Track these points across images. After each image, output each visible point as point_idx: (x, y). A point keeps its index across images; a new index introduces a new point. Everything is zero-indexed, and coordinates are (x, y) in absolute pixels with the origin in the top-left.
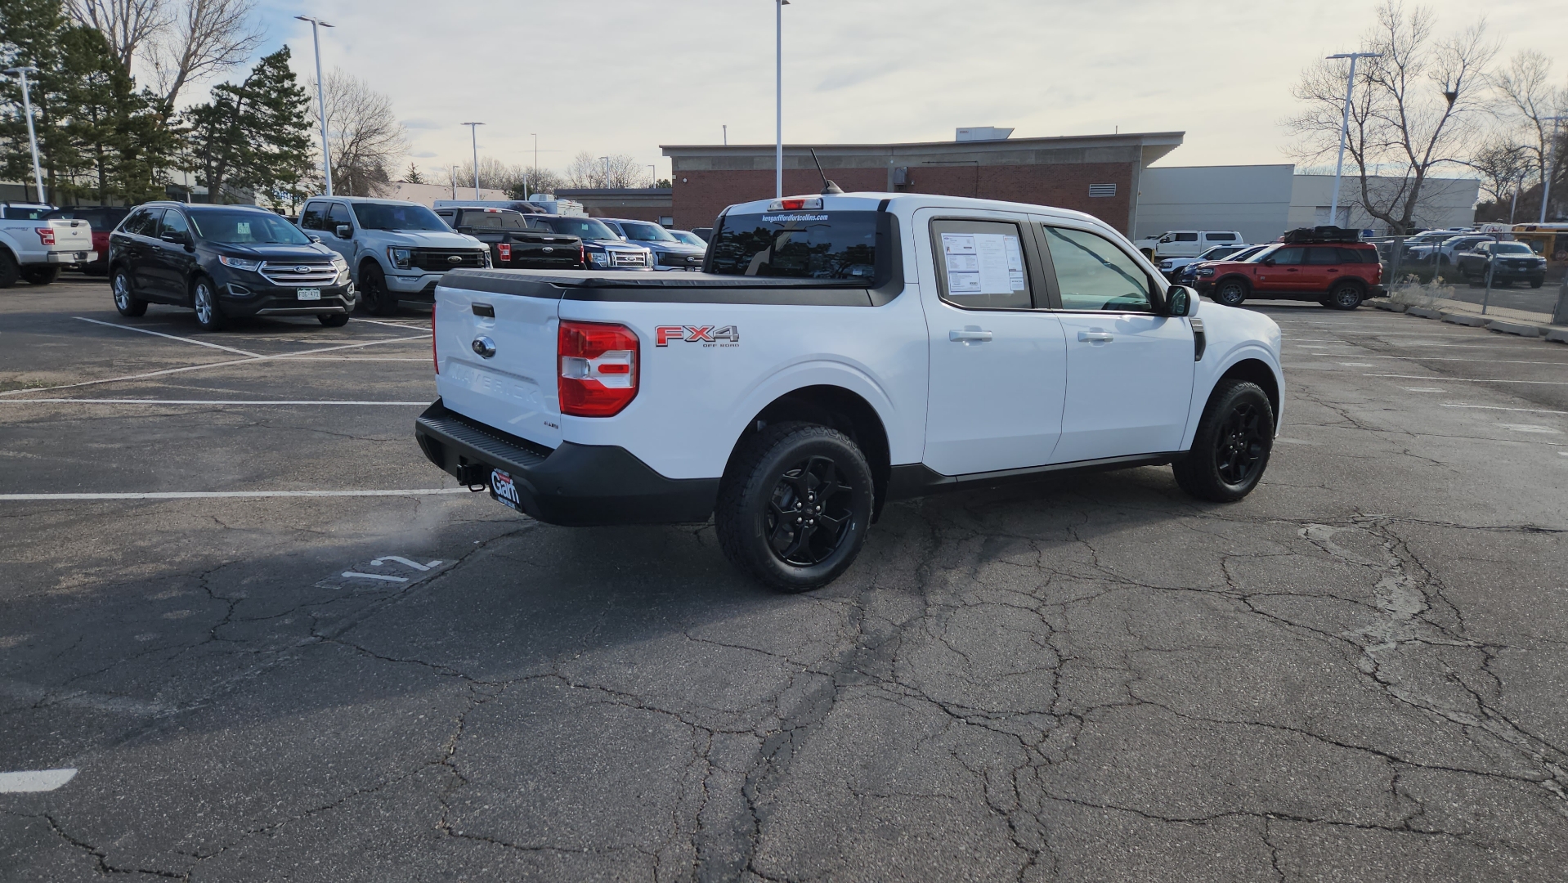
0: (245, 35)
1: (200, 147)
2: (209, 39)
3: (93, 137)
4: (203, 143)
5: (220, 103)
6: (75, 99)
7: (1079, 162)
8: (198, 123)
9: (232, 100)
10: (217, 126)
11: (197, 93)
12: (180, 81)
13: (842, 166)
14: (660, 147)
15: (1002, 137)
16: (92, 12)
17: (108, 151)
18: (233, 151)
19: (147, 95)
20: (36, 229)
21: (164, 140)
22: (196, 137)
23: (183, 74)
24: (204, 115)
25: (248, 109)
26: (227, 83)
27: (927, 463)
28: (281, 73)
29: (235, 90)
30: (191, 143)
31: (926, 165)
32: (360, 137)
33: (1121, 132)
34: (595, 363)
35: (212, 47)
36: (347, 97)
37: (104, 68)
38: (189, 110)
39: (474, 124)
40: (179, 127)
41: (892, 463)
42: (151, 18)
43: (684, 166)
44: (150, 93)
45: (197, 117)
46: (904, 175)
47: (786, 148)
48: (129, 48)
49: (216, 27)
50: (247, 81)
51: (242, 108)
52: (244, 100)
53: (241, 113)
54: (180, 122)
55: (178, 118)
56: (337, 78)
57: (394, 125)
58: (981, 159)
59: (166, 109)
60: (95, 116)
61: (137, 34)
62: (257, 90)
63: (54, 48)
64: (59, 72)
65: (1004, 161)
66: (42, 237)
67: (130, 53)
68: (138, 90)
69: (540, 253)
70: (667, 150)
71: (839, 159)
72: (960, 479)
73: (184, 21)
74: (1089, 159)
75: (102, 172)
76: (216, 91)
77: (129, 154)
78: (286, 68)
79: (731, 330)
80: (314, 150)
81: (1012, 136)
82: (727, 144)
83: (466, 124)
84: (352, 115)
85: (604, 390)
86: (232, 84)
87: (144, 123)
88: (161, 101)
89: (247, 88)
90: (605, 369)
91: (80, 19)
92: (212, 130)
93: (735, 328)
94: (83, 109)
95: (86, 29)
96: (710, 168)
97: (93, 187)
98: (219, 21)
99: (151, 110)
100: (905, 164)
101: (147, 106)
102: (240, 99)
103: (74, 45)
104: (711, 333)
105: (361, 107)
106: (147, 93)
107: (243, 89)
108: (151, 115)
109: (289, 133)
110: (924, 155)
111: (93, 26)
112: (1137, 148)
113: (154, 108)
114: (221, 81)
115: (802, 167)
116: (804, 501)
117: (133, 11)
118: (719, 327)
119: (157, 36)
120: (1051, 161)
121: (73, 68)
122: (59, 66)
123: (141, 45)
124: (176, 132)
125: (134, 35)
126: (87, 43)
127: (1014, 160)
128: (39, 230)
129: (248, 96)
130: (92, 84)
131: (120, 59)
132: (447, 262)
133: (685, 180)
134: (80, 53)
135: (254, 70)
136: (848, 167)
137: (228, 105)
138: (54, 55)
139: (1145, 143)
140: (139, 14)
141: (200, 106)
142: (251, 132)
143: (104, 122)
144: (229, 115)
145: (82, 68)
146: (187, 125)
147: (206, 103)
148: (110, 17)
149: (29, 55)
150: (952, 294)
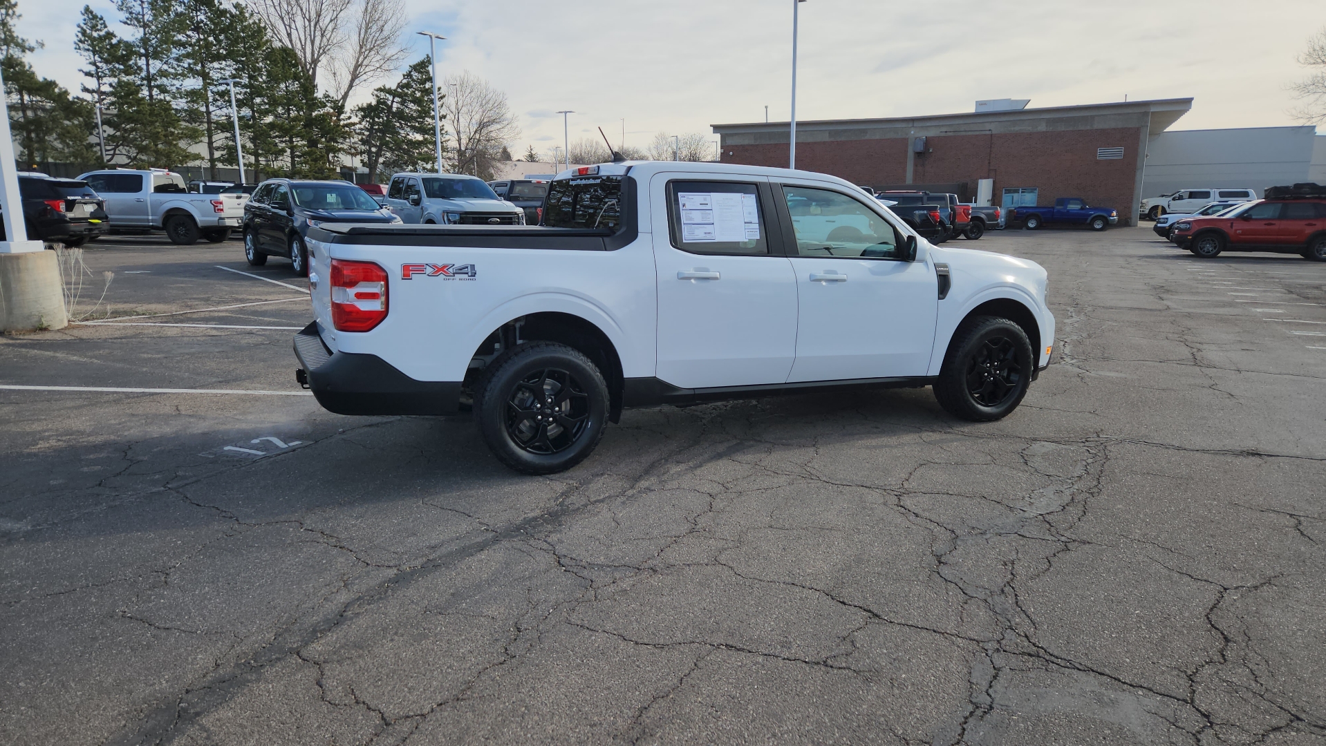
0: (398, 49)
1: (364, 137)
2: (373, 53)
3: (286, 131)
4: (367, 133)
5: (379, 102)
6: (274, 102)
7: (1089, 128)
8: (364, 117)
9: (388, 99)
10: (376, 120)
11: (363, 96)
12: (351, 86)
13: (868, 137)
14: (711, 126)
15: (1019, 107)
16: (289, 35)
17: (298, 142)
18: (387, 139)
19: (326, 97)
20: (211, 201)
21: (336, 132)
22: (362, 129)
23: (352, 81)
24: (368, 111)
25: (399, 106)
26: (384, 86)
27: (661, 377)
28: (424, 77)
29: (389, 91)
30: (358, 134)
31: (944, 134)
32: (482, 126)
33: (1129, 100)
34: (352, 292)
35: (374, 60)
36: (473, 94)
37: (296, 77)
38: (357, 108)
39: (566, 113)
40: (349, 121)
41: (625, 376)
42: (332, 38)
43: (730, 142)
44: (328, 96)
45: (363, 113)
46: (922, 143)
47: (799, 124)
48: (315, 62)
49: (378, 42)
50: (399, 84)
51: (395, 105)
52: (397, 99)
53: (394, 109)
54: (350, 118)
55: (348, 115)
56: (466, 79)
57: (509, 115)
58: (994, 127)
59: (339, 109)
60: (289, 114)
61: (321, 51)
62: (406, 91)
63: (261, 64)
64: (264, 82)
65: (1017, 128)
66: (215, 207)
67: (315, 66)
68: (319, 94)
70: (717, 128)
71: (865, 131)
72: (697, 392)
73: (355, 39)
74: (1098, 125)
75: (293, 157)
76: (376, 92)
77: (313, 143)
78: (428, 72)
79: (469, 268)
80: (447, 137)
81: (1028, 107)
82: (768, 122)
83: (560, 112)
84: (477, 109)
85: (358, 311)
86: (387, 87)
87: (323, 119)
88: (335, 102)
89: (399, 90)
90: (360, 296)
91: (281, 41)
92: (372, 124)
93: (473, 266)
94: (280, 110)
95: (284, 50)
96: (752, 142)
97: (285, 169)
98: (379, 38)
99: (328, 109)
100: (923, 134)
101: (326, 106)
102: (394, 98)
103: (275, 61)
104: (451, 270)
105: (484, 102)
106: (326, 96)
107: (395, 90)
108: (328, 113)
109: (429, 124)
110: (942, 126)
111: (290, 47)
112: (1146, 114)
113: (331, 108)
114: (380, 85)
115: (832, 139)
116: (543, 403)
117: (318, 33)
118: (458, 264)
119: (335, 52)
120: (1061, 128)
121: (274, 79)
122: (264, 77)
123: (324, 60)
124: (347, 125)
125: (319, 52)
126: (284, 60)
127: (1026, 128)
128: (212, 202)
129: (399, 95)
130: (287, 91)
131: (308, 71)
133: (731, 153)
134: (279, 67)
135: (404, 76)
136: (873, 138)
137: (384, 103)
138: (260, 70)
139: (1153, 109)
140: (322, 35)
141: (365, 105)
142: (401, 124)
143: (296, 119)
144: (386, 111)
145: (279, 79)
146: (354, 119)
147: (369, 102)
148: (303, 39)
149: (243, 70)
150: (684, 241)
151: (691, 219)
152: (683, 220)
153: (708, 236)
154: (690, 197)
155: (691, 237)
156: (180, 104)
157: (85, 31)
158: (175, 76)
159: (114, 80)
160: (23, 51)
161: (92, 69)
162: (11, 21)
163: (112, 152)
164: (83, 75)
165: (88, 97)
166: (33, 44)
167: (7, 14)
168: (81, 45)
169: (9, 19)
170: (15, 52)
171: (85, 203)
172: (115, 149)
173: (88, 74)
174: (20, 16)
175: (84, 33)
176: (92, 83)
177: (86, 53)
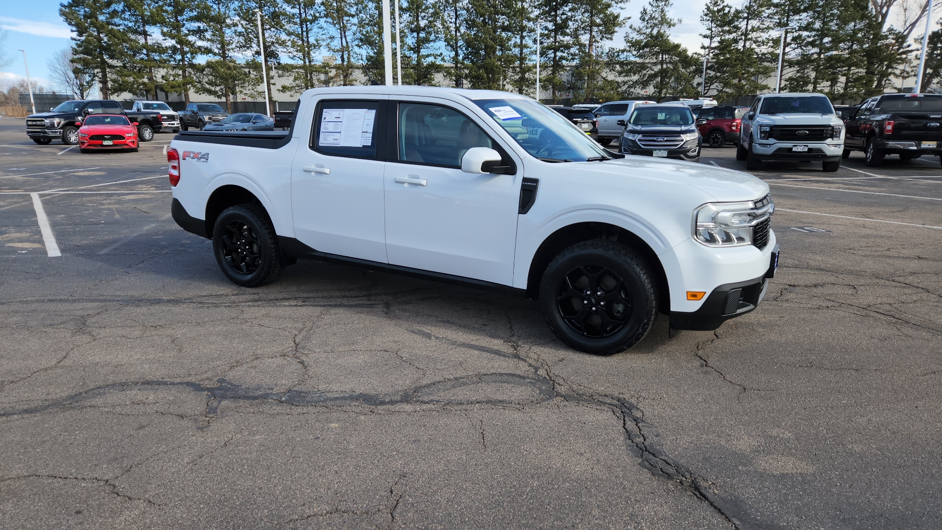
12: (920, 18)
23: (922, 13)
24: (933, 38)
40: (907, 49)
44: (892, 30)
54: (911, 45)
55: (910, 43)
59: (902, 39)
68: (885, 29)
69: (925, 128)
72: (327, 256)
79: (207, 155)
87: (883, 49)
88: (899, 33)
99: (891, 40)
101: (888, 38)
104: (199, 156)
106: (891, 30)
108: (889, 44)
113: (893, 39)
124: (904, 53)
130: (853, 30)
132: (795, 135)
141: (931, 33)
143: (855, 52)
145: (846, 21)
146: (916, 46)
147: (935, 30)
149: (818, 18)
150: (320, 145)
151: (327, 129)
152: (322, 129)
153: (335, 142)
154: (330, 112)
155: (324, 142)
156: (764, 49)
157: (709, 7)
158: (763, 30)
159: (719, 39)
160: (670, 27)
161: (708, 33)
162: (666, 9)
163: (708, 88)
164: (701, 37)
165: (702, 52)
166: (676, 21)
167: (665, 5)
168: (705, 17)
169: (665, 7)
170: (664, 29)
171: (584, 123)
172: (710, 86)
173: (705, 36)
174: (672, 5)
175: (708, 9)
176: (707, 42)
177: (707, 23)
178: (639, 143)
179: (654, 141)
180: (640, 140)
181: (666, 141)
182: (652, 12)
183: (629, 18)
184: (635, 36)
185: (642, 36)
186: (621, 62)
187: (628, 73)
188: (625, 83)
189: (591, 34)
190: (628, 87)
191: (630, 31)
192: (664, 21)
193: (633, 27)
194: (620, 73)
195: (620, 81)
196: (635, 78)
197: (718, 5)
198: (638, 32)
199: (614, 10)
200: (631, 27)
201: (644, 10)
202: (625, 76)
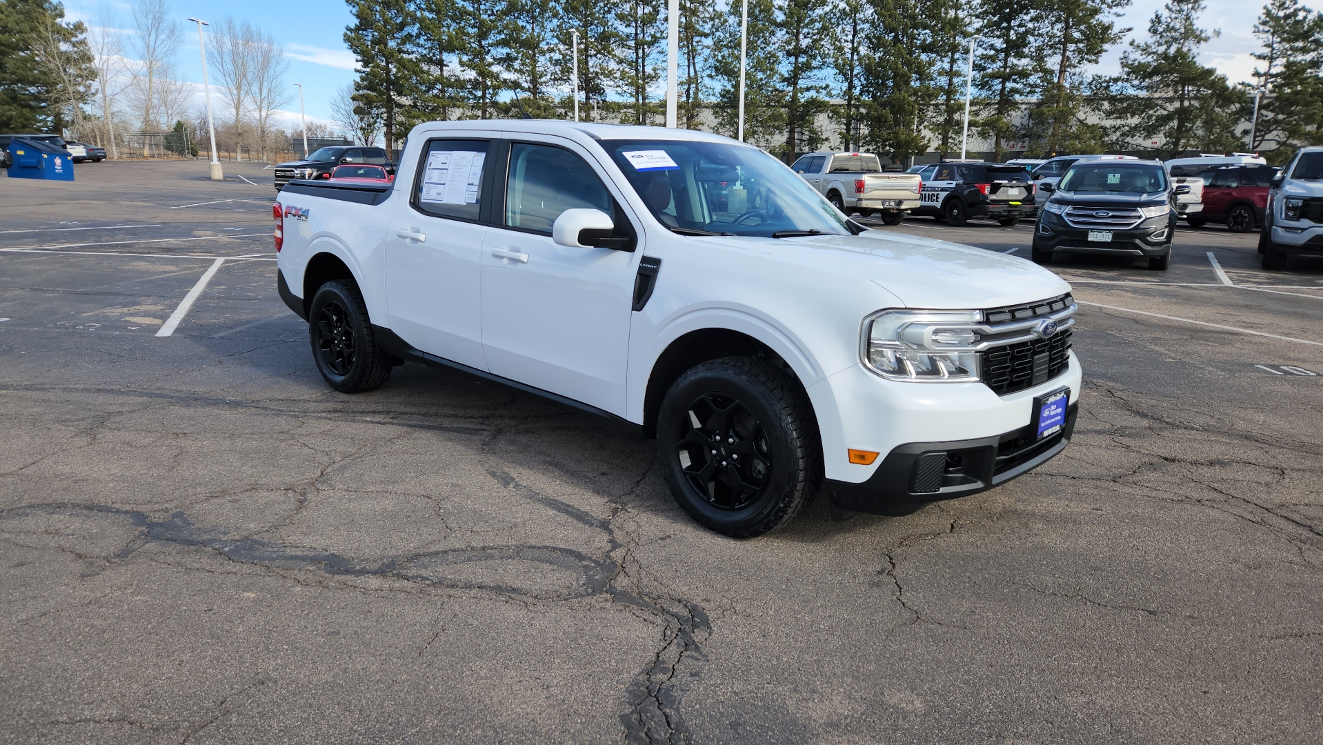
72: (425, 356)
93: (308, 209)
151: (431, 179)
152: (426, 179)
153: (439, 197)
154: (437, 156)
155: (426, 197)
157: (1270, 11)
159: (1284, 61)
160: (1199, 42)
161: (1267, 51)
162: (1194, 15)
163: (1260, 138)
164: (1253, 58)
165: (1254, 81)
166: (1210, 33)
167: (1193, 8)
168: (1261, 27)
169: (1193, 12)
170: (1190, 46)
172: (1263, 136)
173: (1260, 57)
174: (1204, 8)
175: (1268, 13)
176: (1263, 66)
177: (1264, 36)
178: (1066, 219)
179: (1092, 216)
180: (1068, 215)
181: (1112, 217)
182: (1169, 20)
183: (1130, 30)
184: (1138, 57)
185: (1150, 57)
186: (1112, 96)
187: (1121, 114)
188: (1116, 129)
189: (1063, 55)
190: (1122, 135)
191: (1130, 49)
192: (1190, 33)
193: (1136, 44)
194: (1109, 114)
195: (1108, 126)
196: (1134, 121)
197: (1286, 8)
198: (1143, 50)
199: (1105, 17)
200: (1132, 44)
201: (1157, 17)
202: (1117, 118)
